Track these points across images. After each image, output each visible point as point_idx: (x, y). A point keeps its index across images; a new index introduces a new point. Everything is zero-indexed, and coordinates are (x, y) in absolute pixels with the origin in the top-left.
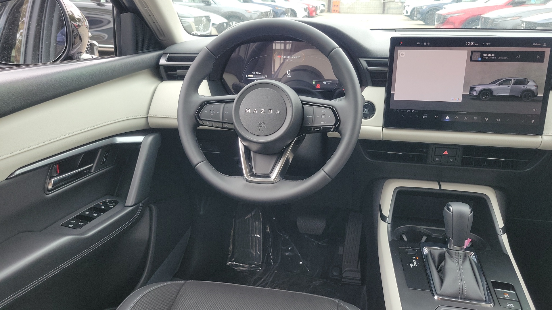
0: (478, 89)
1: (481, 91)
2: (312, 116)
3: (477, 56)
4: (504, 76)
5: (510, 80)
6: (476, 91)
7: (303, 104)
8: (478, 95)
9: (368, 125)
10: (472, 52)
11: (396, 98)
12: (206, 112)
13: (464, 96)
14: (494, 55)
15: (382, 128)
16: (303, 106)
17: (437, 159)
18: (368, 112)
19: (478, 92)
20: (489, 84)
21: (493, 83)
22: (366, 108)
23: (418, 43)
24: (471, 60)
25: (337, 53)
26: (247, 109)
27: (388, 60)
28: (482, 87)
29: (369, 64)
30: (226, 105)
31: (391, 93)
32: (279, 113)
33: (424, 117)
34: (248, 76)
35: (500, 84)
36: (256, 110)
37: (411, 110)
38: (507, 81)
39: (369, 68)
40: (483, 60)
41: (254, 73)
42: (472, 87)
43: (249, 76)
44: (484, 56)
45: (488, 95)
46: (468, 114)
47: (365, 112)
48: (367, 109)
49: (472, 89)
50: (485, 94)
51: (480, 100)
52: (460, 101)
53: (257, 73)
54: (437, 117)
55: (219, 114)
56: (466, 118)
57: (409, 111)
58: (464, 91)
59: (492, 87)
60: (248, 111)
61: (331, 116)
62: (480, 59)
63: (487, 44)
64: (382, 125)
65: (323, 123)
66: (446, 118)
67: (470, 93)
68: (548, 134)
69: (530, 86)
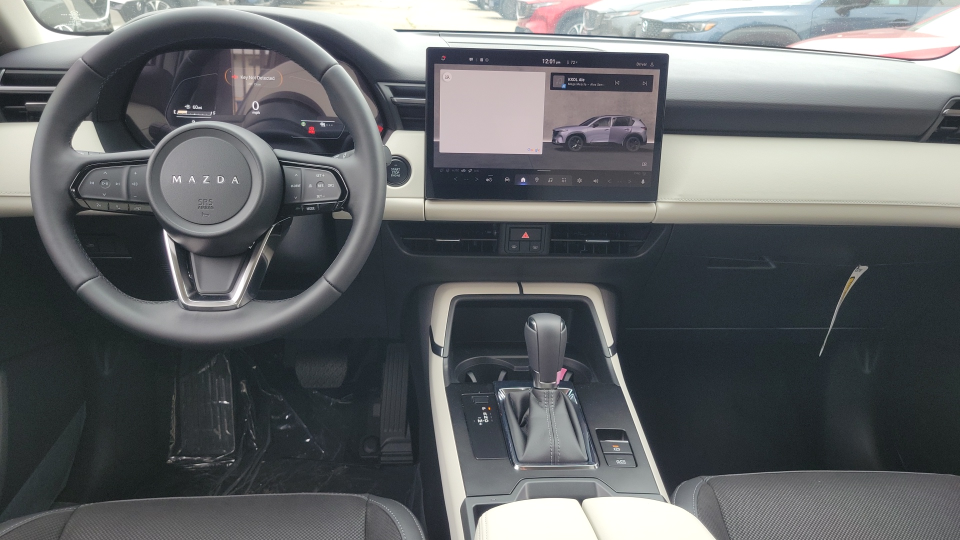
0: (565, 133)
1: (569, 137)
2: (299, 186)
3: (560, 82)
4: (601, 114)
5: (608, 119)
6: (561, 136)
7: (282, 164)
8: (565, 142)
9: (402, 196)
10: (553, 74)
11: (442, 150)
12: (93, 183)
13: (545, 145)
14: (583, 80)
15: (423, 200)
16: (282, 169)
17: (514, 247)
18: (399, 174)
19: (565, 138)
20: (580, 125)
21: (585, 124)
22: (396, 167)
23: (471, 59)
24: (552, 88)
25: (336, 74)
26: (174, 177)
27: (424, 86)
28: (570, 131)
29: (396, 92)
30: (133, 170)
31: (434, 141)
32: (237, 182)
33: (488, 180)
34: (176, 112)
35: (595, 126)
36: (192, 177)
37: (467, 169)
38: (604, 121)
39: (396, 99)
40: (568, 88)
41: (188, 106)
42: (556, 130)
43: (180, 112)
44: (569, 82)
45: (579, 143)
46: (554, 172)
47: (394, 174)
48: (397, 169)
49: (556, 133)
50: (574, 142)
51: (569, 150)
52: (541, 153)
53: (194, 107)
54: (507, 179)
55: (120, 187)
56: (551, 179)
57: (464, 171)
58: (544, 137)
59: (585, 130)
60: (177, 181)
61: (333, 184)
62: (564, 86)
63: (573, 62)
64: (423, 195)
65: (319, 197)
66: (522, 181)
67: (553, 140)
68: (664, 200)
69: (636, 127)
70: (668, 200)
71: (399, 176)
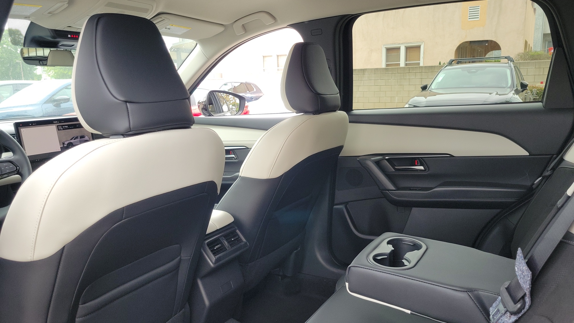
0: (66, 143)
1: (68, 144)
3: (60, 128)
4: (75, 136)
5: (78, 137)
8: (67, 146)
10: (58, 126)
11: (27, 155)
14: (67, 126)
20: (70, 140)
21: (72, 139)
23: (30, 124)
24: (58, 130)
28: (68, 142)
35: (74, 139)
37: (38, 160)
38: (77, 138)
40: (63, 129)
42: (63, 142)
44: (63, 127)
45: (71, 146)
49: (63, 144)
52: (60, 150)
57: (37, 160)
58: (60, 145)
59: (72, 141)
61: (11, 166)
62: (62, 129)
63: (63, 121)
65: (8, 171)
67: (63, 146)
69: (86, 138)
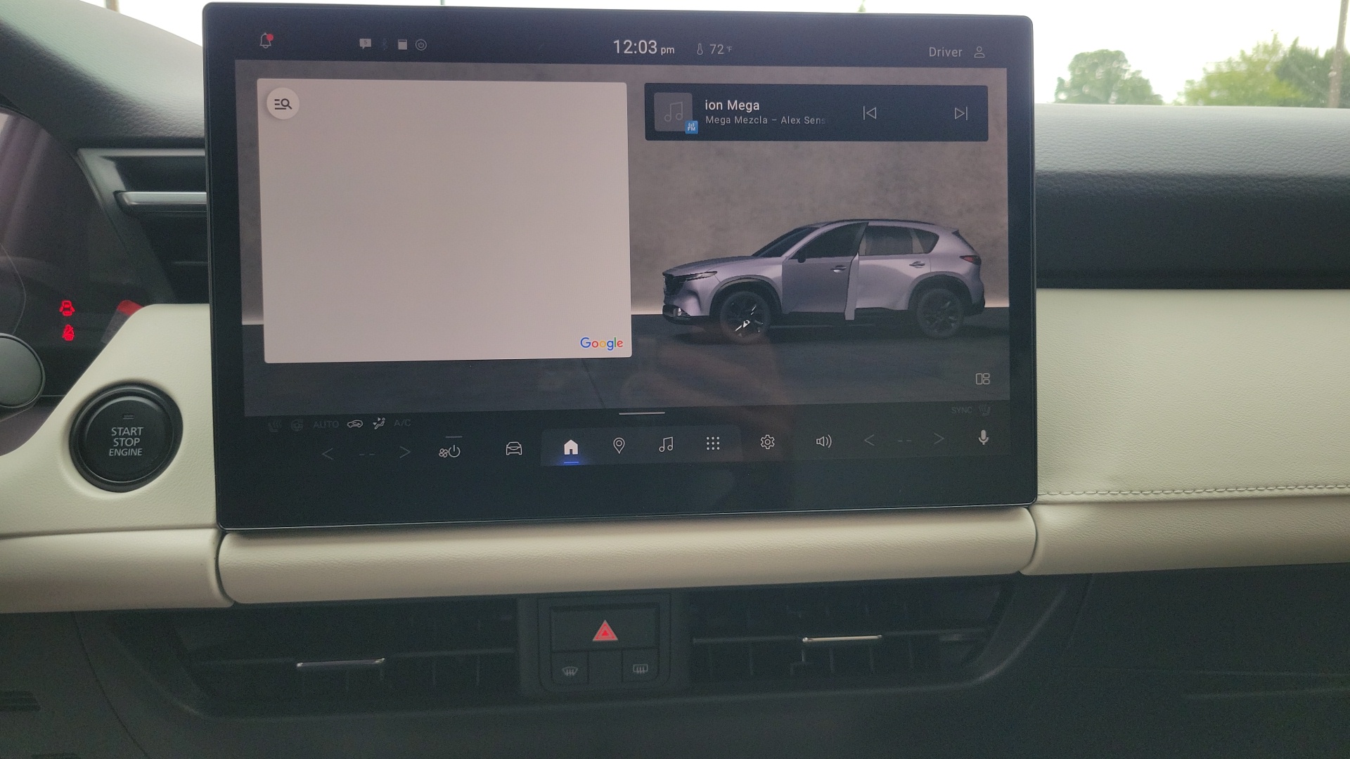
0: (708, 282)
1: (724, 294)
3: (677, 112)
6: (694, 294)
8: (707, 313)
9: (131, 525)
10: (651, 90)
11: (274, 353)
13: (640, 325)
14: (757, 107)
15: (209, 535)
17: (570, 672)
18: (138, 446)
19: (707, 300)
20: (756, 255)
21: (772, 250)
22: (129, 425)
23: (366, 44)
24: (653, 133)
28: (726, 274)
29: (136, 175)
31: (244, 323)
33: (444, 453)
37: (368, 419)
39: (135, 197)
40: (707, 133)
42: (676, 274)
44: (710, 113)
45: (758, 316)
46: (678, 418)
47: (118, 448)
48: (134, 430)
49: (676, 286)
50: (737, 313)
51: (725, 341)
52: (626, 351)
54: (514, 448)
56: (668, 442)
57: (357, 424)
58: (636, 297)
59: (773, 270)
62: (692, 127)
63: (719, 48)
64: (210, 514)
66: (567, 452)
67: (668, 308)
68: (1059, 497)
69: (944, 257)
70: (1072, 497)
71: (138, 452)
